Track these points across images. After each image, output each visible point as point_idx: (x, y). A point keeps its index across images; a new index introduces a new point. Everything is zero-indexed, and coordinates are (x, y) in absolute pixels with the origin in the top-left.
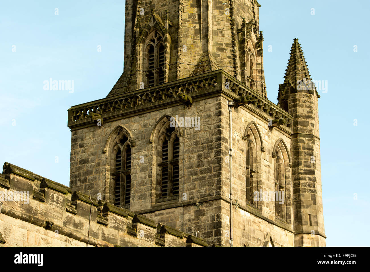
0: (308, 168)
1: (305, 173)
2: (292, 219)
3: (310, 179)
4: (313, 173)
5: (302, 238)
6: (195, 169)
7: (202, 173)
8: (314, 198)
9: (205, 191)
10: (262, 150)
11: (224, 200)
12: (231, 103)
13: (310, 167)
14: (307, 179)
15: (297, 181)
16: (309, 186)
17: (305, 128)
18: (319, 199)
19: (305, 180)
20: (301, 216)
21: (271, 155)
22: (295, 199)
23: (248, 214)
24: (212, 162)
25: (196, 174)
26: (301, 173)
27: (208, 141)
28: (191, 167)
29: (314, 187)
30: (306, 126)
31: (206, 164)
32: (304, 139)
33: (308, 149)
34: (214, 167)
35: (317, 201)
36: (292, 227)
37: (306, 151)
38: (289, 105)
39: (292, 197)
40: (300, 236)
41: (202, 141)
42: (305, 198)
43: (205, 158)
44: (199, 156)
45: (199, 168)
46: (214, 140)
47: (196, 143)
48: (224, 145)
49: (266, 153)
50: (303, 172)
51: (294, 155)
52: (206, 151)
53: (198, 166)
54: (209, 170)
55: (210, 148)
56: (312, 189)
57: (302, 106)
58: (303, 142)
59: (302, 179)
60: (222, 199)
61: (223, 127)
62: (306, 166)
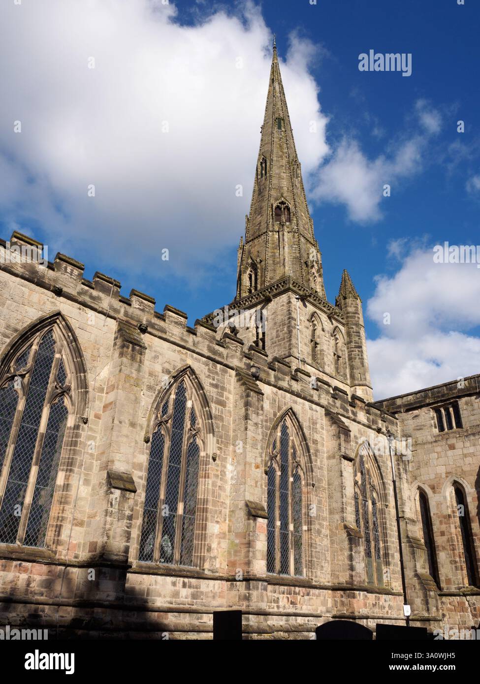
0: (357, 345)
1: (355, 348)
2: (348, 376)
3: (359, 351)
4: (361, 347)
5: (356, 389)
6: (275, 339)
7: (279, 342)
8: (362, 363)
9: (281, 353)
10: (323, 330)
11: (294, 357)
12: (297, 297)
13: (358, 343)
14: (357, 351)
15: (350, 353)
16: (358, 355)
17: (353, 320)
18: (366, 364)
19: (356, 352)
20: (354, 375)
21: (330, 335)
22: (349, 364)
23: (314, 369)
24: (286, 333)
25: (276, 343)
26: (352, 348)
27: (282, 320)
28: (272, 339)
29: (362, 356)
30: (354, 319)
31: (281, 335)
32: (353, 326)
33: (356, 332)
34: (287, 336)
35: (364, 364)
36: (349, 382)
37: (355, 334)
38: (343, 307)
39: (347, 363)
40: (354, 387)
41: (279, 321)
42: (357, 362)
43: (281, 331)
44: (277, 331)
45: (277, 339)
46: (286, 319)
47: (275, 323)
48: (293, 322)
49: (326, 332)
50: (353, 347)
51: (347, 337)
52: (281, 327)
53: (276, 338)
54: (284, 339)
55: (284, 325)
56: (360, 357)
57: (351, 307)
58: (353, 328)
59: (353, 351)
60: (293, 356)
61: (292, 311)
62: (355, 343)
